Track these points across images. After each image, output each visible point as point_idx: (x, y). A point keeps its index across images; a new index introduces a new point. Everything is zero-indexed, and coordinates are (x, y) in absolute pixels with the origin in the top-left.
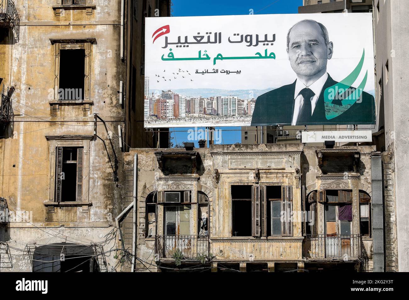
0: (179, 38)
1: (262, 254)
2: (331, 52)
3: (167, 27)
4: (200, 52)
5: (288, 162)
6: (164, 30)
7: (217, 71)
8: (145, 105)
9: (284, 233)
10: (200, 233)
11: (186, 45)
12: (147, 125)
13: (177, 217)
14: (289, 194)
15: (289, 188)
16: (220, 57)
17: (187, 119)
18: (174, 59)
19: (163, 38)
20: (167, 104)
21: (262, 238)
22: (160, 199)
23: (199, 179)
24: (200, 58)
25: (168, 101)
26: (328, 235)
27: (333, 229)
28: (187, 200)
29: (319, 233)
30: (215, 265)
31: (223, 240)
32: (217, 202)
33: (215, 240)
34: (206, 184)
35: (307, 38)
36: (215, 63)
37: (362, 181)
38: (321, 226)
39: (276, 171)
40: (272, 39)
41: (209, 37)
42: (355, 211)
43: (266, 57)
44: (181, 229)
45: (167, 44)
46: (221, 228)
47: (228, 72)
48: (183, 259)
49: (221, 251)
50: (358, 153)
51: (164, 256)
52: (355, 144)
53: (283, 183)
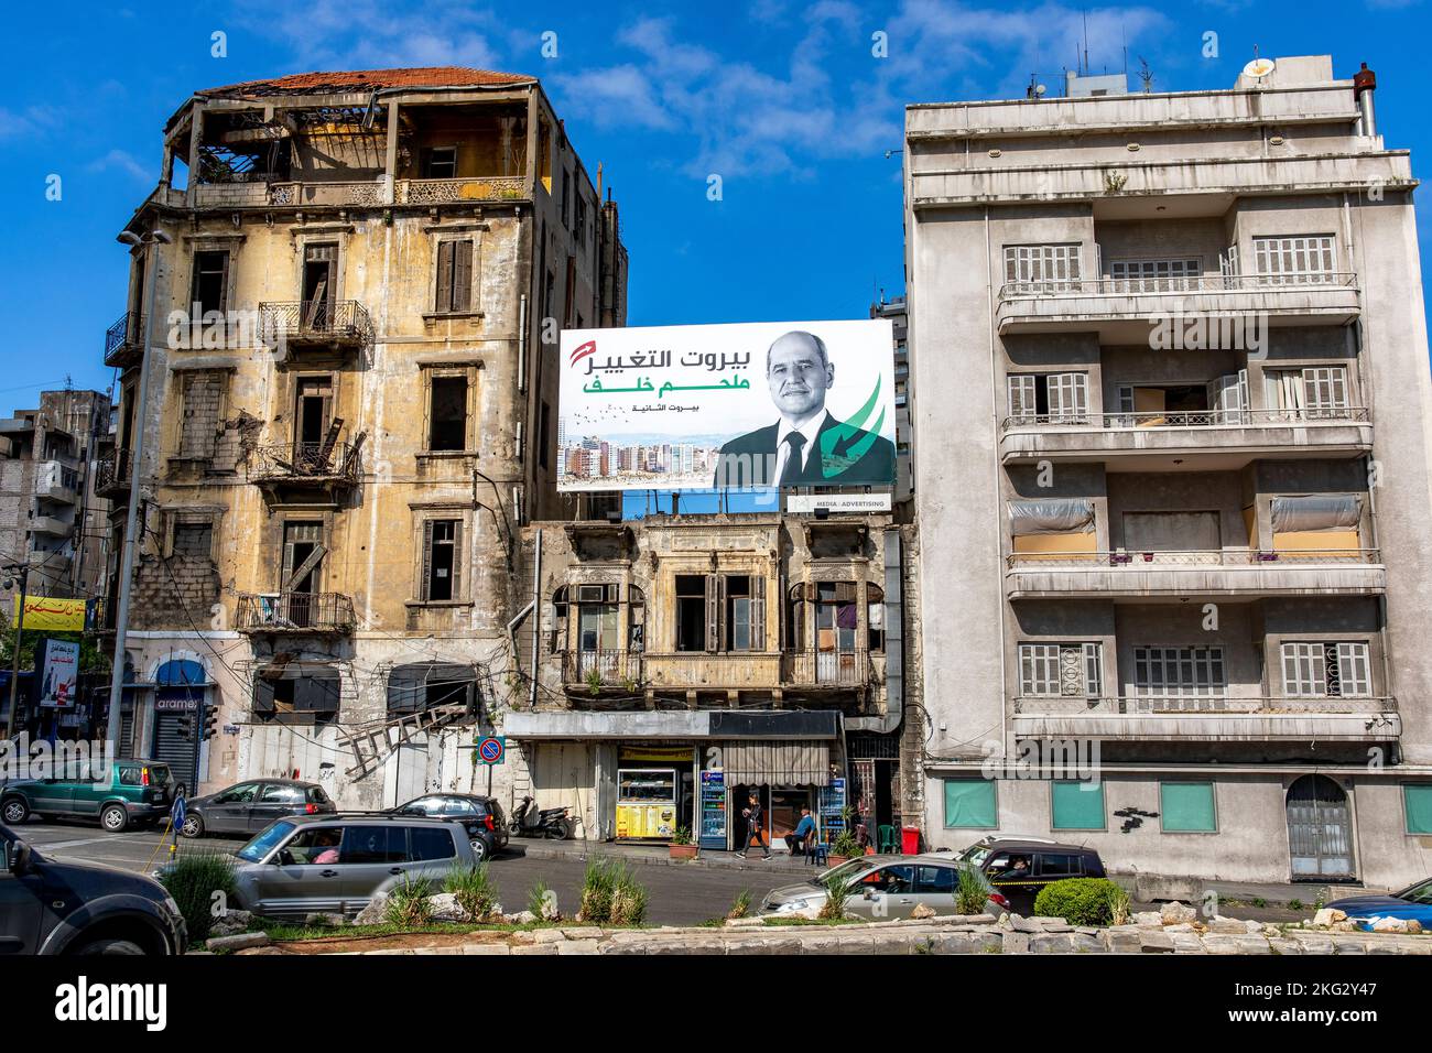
0: (610, 359)
1: (720, 677)
2: (832, 379)
3: (592, 344)
4: (639, 380)
5: (758, 540)
6: (588, 348)
7: (662, 408)
8: (559, 457)
9: (753, 646)
10: (632, 647)
11: (620, 369)
12: (560, 488)
13: (599, 623)
14: (761, 587)
15: (761, 579)
16: (668, 387)
17: (619, 478)
18: (601, 391)
19: (585, 360)
20: (591, 457)
21: (719, 653)
22: (574, 595)
23: (630, 566)
24: (639, 389)
25: (591, 451)
26: (821, 650)
27: (829, 640)
28: (612, 598)
29: (807, 646)
30: (650, 694)
31: (663, 657)
32: (654, 600)
33: (651, 657)
34: (641, 574)
35: (796, 359)
36: (661, 396)
37: (872, 569)
38: (810, 637)
39: (742, 554)
40: (745, 360)
41: (652, 358)
42: (861, 614)
43: (736, 386)
44: (604, 641)
45: (591, 368)
46: (660, 639)
47: (680, 409)
48: (602, 685)
49: (659, 674)
50: (867, 528)
51: (579, 681)
52: (866, 514)
53: (752, 571)
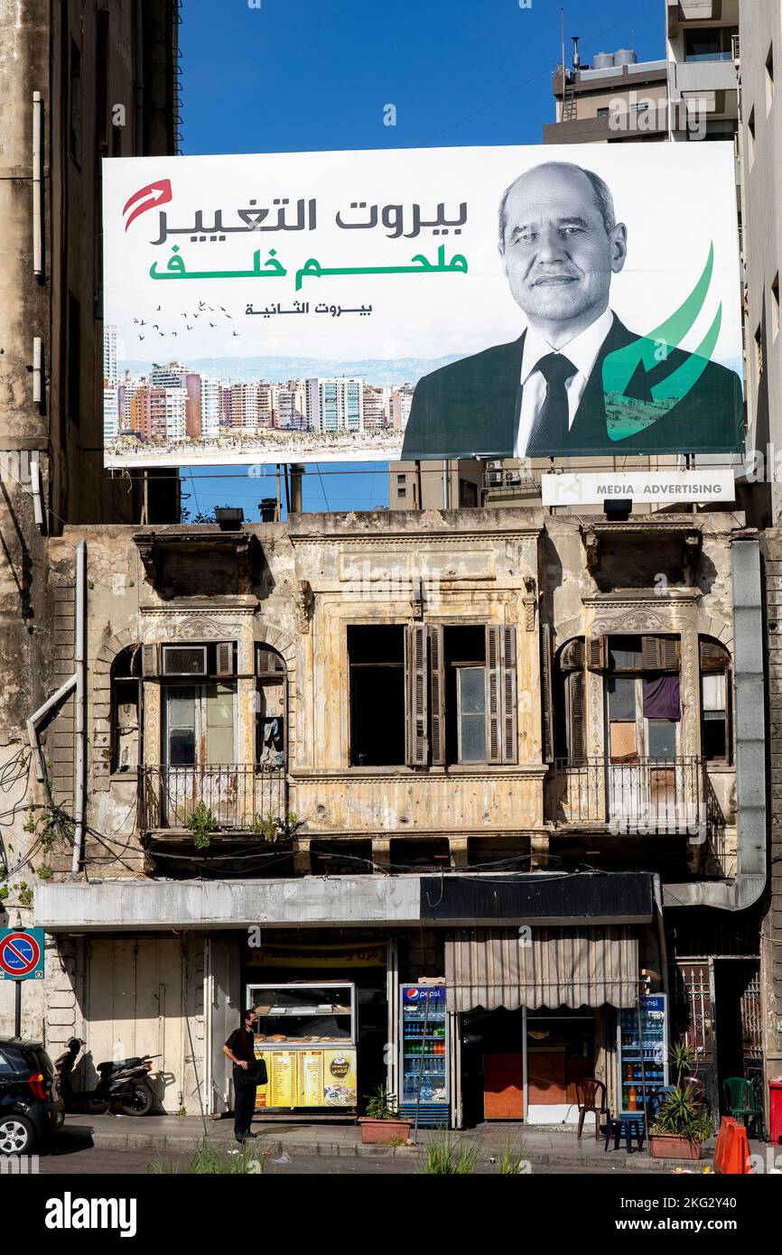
0: (199, 215)
1: (435, 812)
2: (622, 253)
3: (165, 185)
4: (257, 255)
5: (500, 560)
6: (156, 194)
7: (304, 309)
8: (106, 403)
9: (494, 755)
10: (263, 757)
11: (218, 234)
12: (111, 462)
13: (198, 715)
14: (508, 646)
15: (508, 632)
16: (312, 268)
17: (223, 441)
18: (185, 275)
19: (152, 215)
20: (169, 401)
21: (433, 769)
22: (151, 664)
23: (258, 608)
24: (257, 272)
25: (169, 391)
26: (615, 760)
27: (628, 741)
28: (224, 668)
29: (590, 754)
30: (304, 846)
31: (327, 778)
32: (308, 673)
33: (304, 777)
34: (278, 622)
35: (554, 215)
36: (299, 286)
37: (708, 611)
38: (596, 736)
39: (472, 585)
40: (457, 218)
41: (281, 213)
42: (687, 692)
43: (441, 267)
44: (209, 748)
45: (164, 232)
46: (321, 745)
47: (336, 311)
48: (216, 830)
49: (321, 808)
50: (697, 534)
51: (164, 824)
52: (687, 508)
53: (490, 616)
